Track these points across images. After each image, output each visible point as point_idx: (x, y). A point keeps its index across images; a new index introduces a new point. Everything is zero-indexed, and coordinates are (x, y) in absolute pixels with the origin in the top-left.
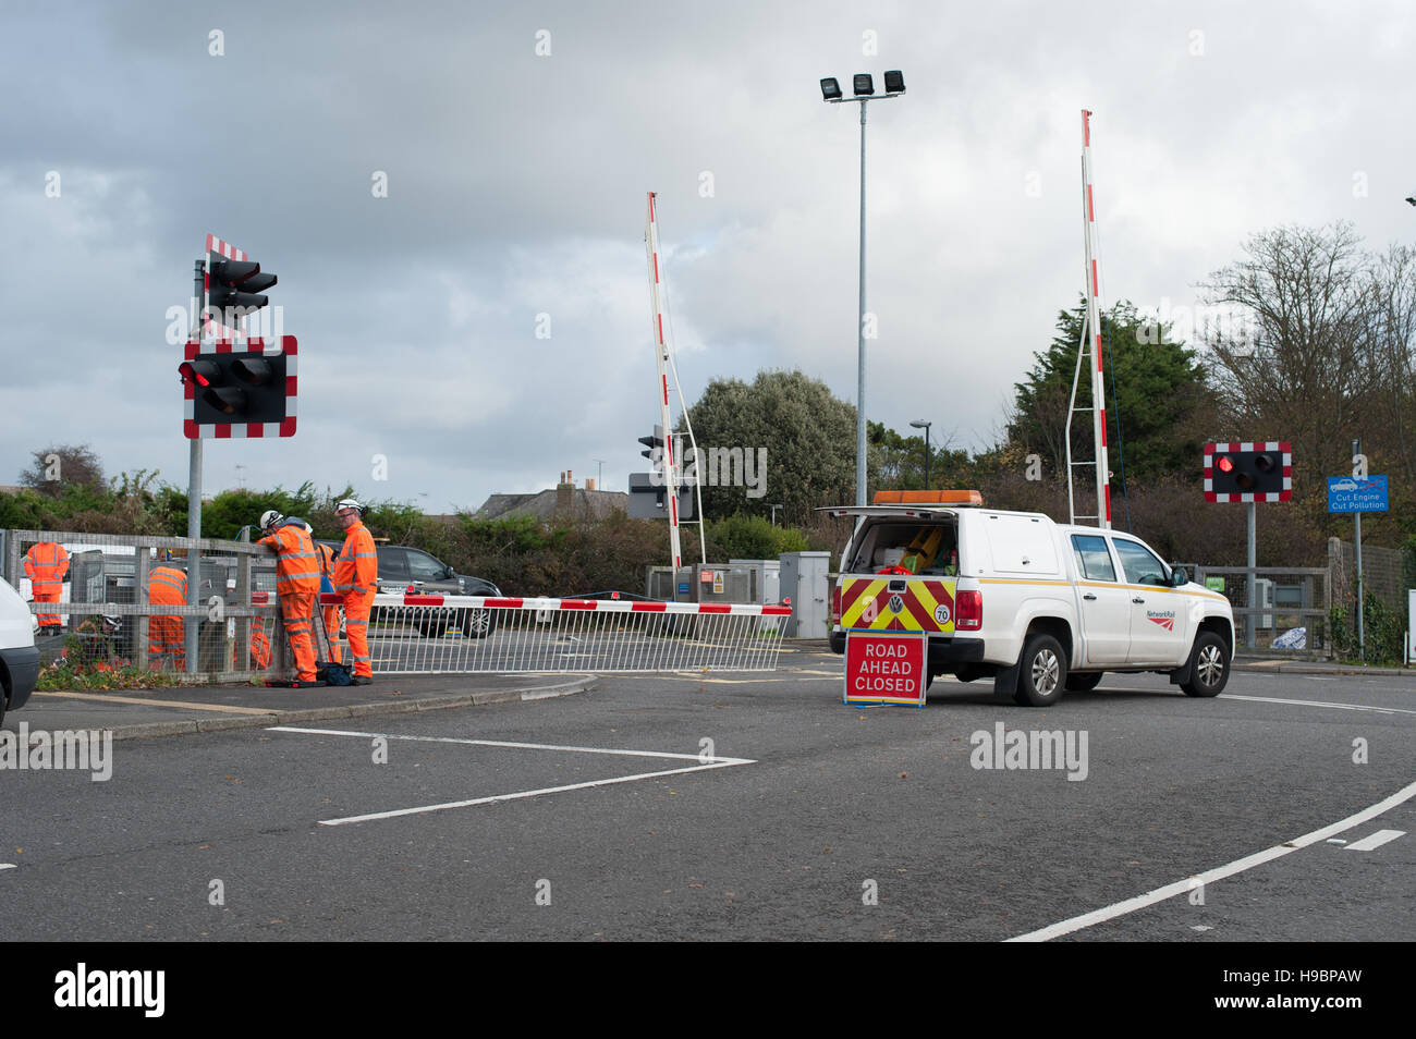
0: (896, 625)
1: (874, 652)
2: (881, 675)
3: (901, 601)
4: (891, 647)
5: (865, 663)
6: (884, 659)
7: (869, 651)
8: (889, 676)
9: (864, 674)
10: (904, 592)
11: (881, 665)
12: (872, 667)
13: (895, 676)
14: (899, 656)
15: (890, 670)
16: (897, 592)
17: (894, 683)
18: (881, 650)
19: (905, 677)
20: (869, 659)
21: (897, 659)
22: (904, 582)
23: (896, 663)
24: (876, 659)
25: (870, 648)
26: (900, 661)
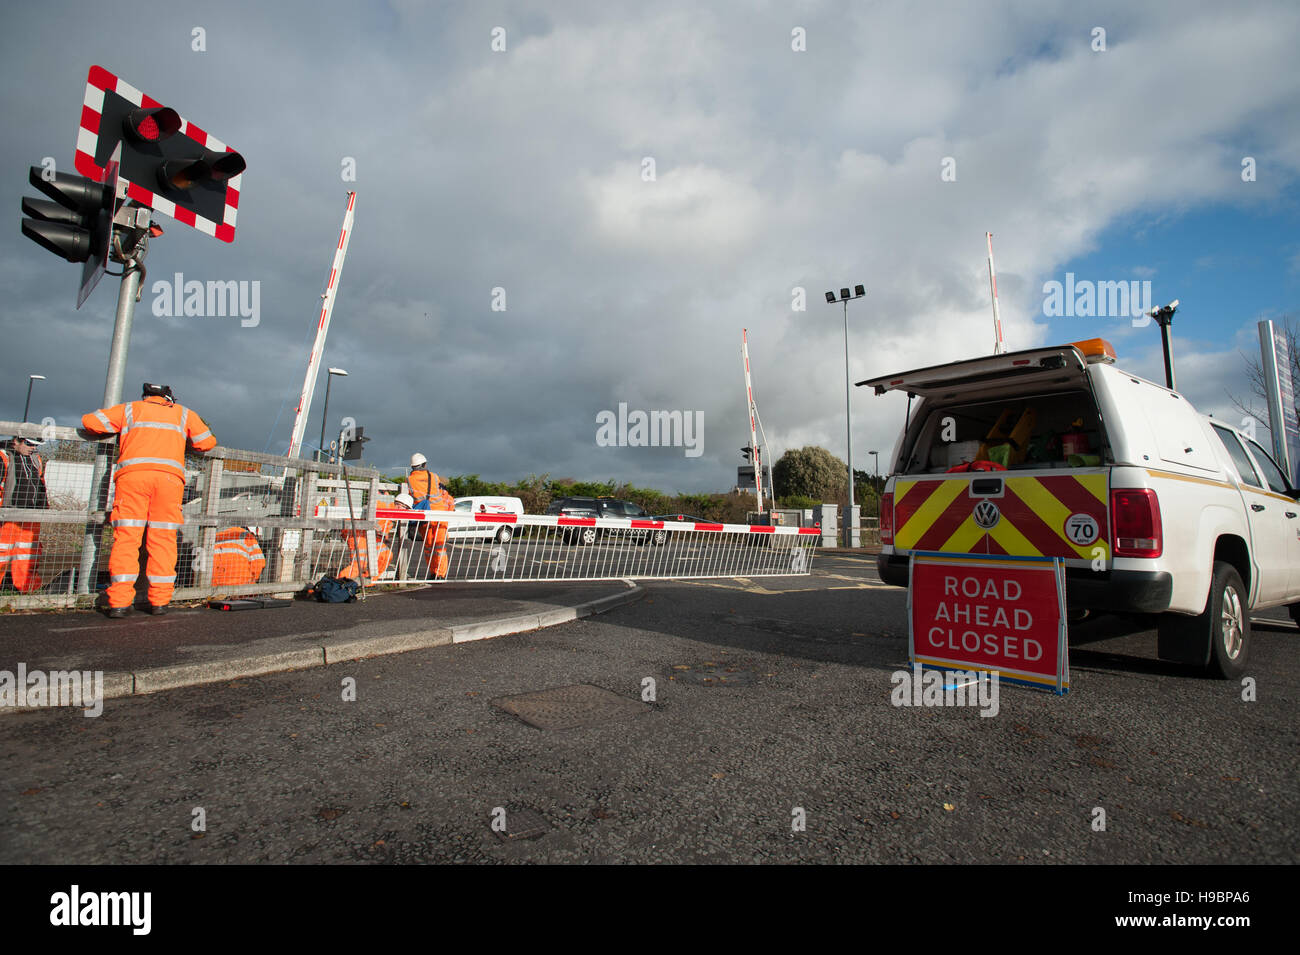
0: (987, 547)
1: (959, 589)
2: (973, 627)
3: (996, 510)
4: (990, 582)
5: (942, 605)
6: (979, 600)
7: (950, 586)
8: (990, 630)
9: (942, 623)
10: (1001, 495)
11: (973, 612)
12: (957, 612)
13: (1001, 631)
14: (1006, 597)
15: (990, 620)
16: (986, 496)
17: (1001, 644)
18: (971, 587)
19: (1022, 635)
20: (950, 601)
21: (1002, 602)
22: (998, 482)
23: (1001, 610)
24: (963, 601)
25: (951, 582)
26: (1009, 609)
